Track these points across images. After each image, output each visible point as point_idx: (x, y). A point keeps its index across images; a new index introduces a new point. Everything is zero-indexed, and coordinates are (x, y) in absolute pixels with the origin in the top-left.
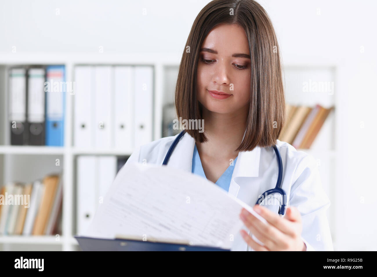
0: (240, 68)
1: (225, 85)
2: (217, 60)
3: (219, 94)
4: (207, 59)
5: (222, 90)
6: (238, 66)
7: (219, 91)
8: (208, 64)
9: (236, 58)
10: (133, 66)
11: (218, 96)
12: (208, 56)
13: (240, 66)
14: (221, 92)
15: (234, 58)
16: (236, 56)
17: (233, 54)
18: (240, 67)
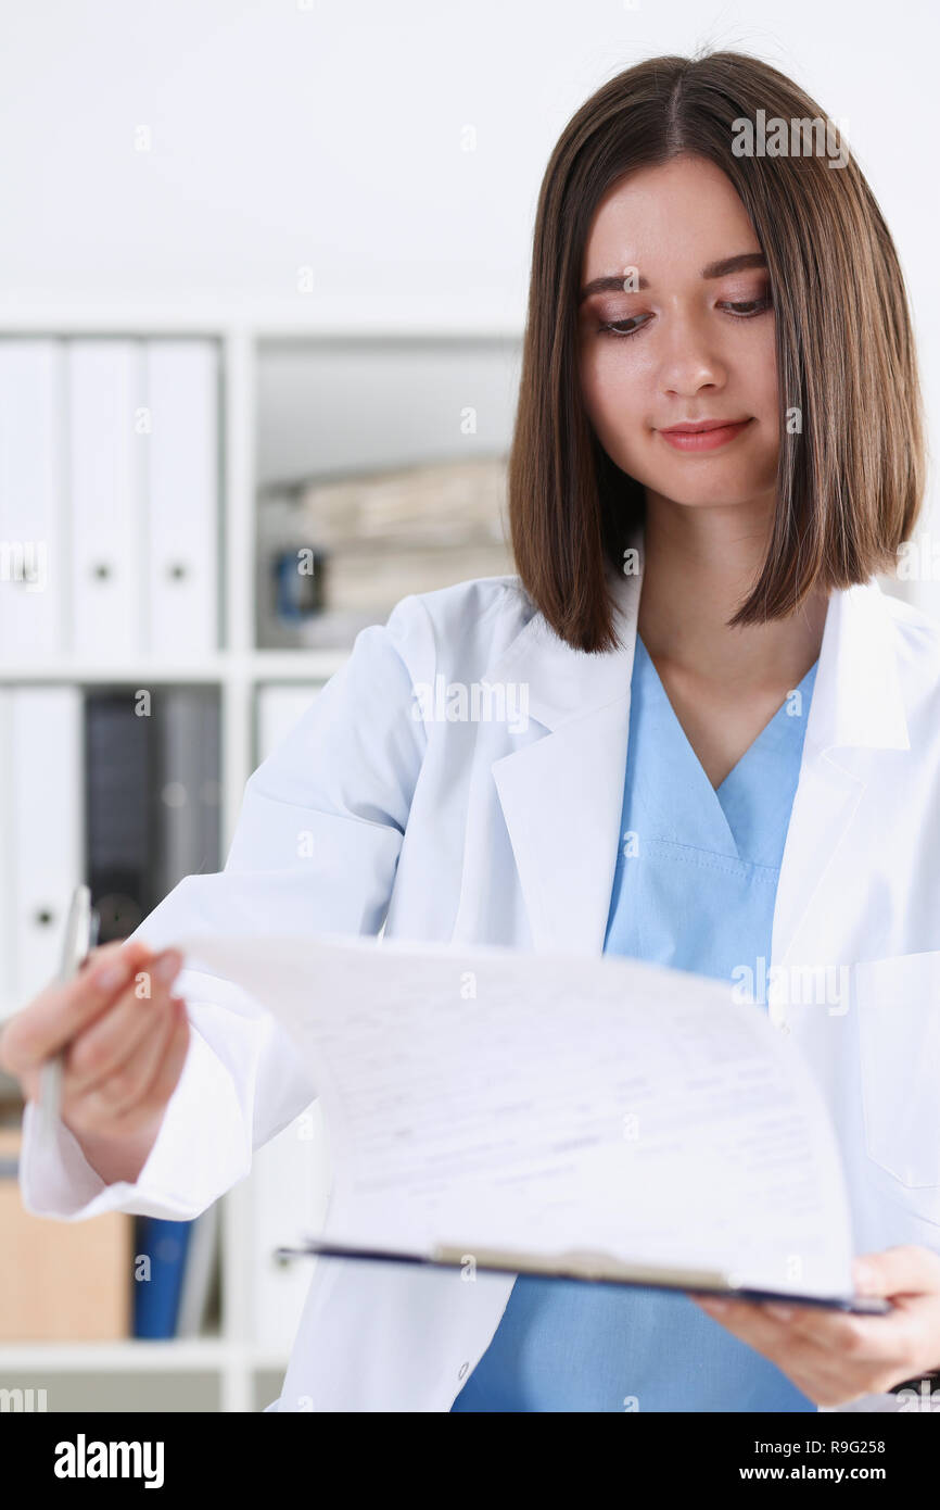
0: (748, 314)
1: (710, 389)
2: (657, 311)
3: (702, 432)
4: (616, 319)
5: (706, 413)
6: (739, 307)
7: (698, 421)
8: (629, 335)
9: (720, 279)
10: (141, 338)
11: (700, 439)
12: (615, 306)
13: (745, 304)
14: (705, 423)
15: (713, 282)
16: (720, 269)
17: (705, 268)
18: (746, 310)
